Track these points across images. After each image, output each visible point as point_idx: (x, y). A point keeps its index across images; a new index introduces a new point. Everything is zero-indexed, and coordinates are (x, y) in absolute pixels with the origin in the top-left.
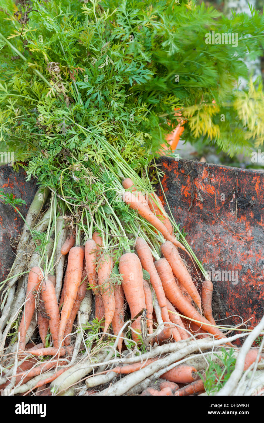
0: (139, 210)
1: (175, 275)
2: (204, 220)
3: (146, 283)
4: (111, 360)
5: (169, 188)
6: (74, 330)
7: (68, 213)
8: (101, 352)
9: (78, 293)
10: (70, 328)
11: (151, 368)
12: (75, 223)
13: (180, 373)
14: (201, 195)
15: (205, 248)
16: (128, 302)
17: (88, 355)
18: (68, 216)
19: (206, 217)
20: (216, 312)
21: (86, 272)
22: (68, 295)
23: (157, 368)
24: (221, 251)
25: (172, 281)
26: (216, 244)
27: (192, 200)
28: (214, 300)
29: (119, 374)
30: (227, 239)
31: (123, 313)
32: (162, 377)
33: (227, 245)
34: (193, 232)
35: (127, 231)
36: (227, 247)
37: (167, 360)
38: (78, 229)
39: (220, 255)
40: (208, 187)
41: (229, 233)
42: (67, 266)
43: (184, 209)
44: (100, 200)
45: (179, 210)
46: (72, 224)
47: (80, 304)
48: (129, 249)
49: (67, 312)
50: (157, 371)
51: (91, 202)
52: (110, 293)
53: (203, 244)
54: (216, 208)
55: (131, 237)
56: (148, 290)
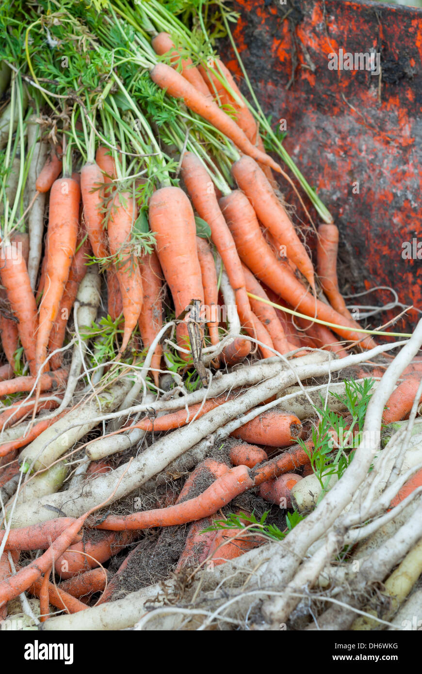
0: (186, 99)
1: (261, 223)
2: (319, 107)
3: (203, 245)
4: (133, 405)
5: (249, 45)
6: (67, 338)
7: (46, 111)
8: (119, 384)
9: (70, 269)
10: (60, 337)
11: (211, 420)
12: (59, 130)
13: (268, 428)
14: (311, 57)
15: (321, 161)
16: (169, 282)
17: (92, 391)
18: (46, 117)
19: (322, 100)
20: (347, 281)
21: (84, 227)
22: (51, 275)
23: (224, 420)
24: (352, 166)
25: (256, 234)
26: (342, 153)
27: (294, 68)
28: (341, 258)
29: (150, 433)
30: (364, 143)
31: (160, 305)
32: (235, 435)
33: (363, 154)
34: (298, 130)
35: (164, 140)
36: (364, 157)
37: (242, 402)
38: (67, 143)
39: (351, 173)
40: (323, 42)
41: (368, 131)
42: (48, 214)
43: (279, 85)
44: (107, 83)
45: (270, 87)
46: (53, 132)
47: (78, 289)
48: (168, 180)
49: (51, 308)
50: (224, 425)
51: (89, 89)
52: (132, 270)
53: (317, 153)
54: (341, 82)
55: (173, 152)
56: (208, 258)
